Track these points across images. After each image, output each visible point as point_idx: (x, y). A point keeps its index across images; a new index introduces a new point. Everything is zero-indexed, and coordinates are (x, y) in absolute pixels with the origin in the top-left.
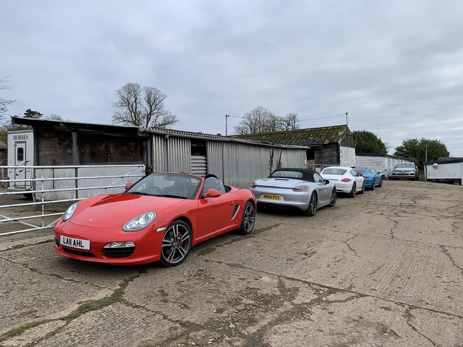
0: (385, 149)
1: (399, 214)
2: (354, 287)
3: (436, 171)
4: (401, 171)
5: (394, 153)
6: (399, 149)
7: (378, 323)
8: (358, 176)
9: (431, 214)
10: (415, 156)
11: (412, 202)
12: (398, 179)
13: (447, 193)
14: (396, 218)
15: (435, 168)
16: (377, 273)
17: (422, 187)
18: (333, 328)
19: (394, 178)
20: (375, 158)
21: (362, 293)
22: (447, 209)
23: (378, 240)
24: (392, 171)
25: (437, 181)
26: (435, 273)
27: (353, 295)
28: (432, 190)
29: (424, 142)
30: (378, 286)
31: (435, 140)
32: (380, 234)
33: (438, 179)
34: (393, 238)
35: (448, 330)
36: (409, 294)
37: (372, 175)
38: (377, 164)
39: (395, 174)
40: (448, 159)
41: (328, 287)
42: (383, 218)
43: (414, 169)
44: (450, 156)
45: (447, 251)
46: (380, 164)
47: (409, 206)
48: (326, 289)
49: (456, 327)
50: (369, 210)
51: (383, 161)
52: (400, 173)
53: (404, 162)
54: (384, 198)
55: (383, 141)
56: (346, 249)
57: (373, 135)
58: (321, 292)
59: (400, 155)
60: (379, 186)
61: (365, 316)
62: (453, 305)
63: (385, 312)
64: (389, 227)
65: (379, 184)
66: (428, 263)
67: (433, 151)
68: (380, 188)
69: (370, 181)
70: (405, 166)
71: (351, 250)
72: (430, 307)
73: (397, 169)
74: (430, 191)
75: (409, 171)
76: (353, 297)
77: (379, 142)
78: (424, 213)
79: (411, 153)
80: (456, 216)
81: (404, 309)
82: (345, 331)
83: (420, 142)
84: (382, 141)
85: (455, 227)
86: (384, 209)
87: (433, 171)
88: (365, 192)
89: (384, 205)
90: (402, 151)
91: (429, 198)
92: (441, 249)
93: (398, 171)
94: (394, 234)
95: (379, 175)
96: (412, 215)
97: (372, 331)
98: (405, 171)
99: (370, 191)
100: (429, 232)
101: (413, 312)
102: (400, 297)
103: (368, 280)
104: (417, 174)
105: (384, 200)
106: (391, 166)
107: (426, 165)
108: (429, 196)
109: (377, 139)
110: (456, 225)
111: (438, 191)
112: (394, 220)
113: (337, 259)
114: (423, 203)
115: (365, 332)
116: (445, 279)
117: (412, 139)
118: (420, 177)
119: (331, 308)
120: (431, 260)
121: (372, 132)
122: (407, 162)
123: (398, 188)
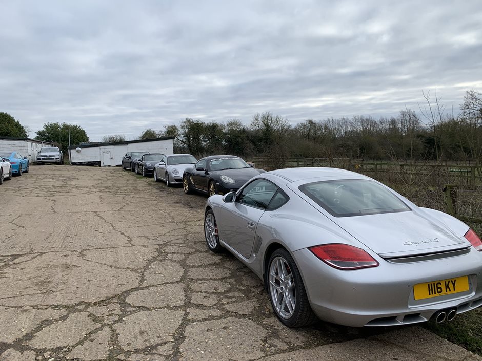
0: (25, 132)
1: (55, 194)
2: (35, 250)
3: (79, 155)
4: (46, 156)
5: (35, 137)
6: (39, 133)
7: (62, 264)
8: (4, 161)
9: (82, 191)
10: (58, 141)
11: (63, 183)
12: (42, 164)
13: (90, 174)
14: (53, 198)
15: (78, 152)
16: (51, 238)
17: (68, 170)
18: (29, 276)
19: (39, 163)
20: (17, 143)
21: (43, 252)
22: (93, 186)
23: (42, 216)
24: (36, 156)
25: (81, 164)
26: (94, 229)
27: (36, 254)
28: (78, 173)
29: (66, 127)
30: (54, 245)
31: (75, 125)
32: (42, 211)
33: (82, 163)
34: (55, 212)
35: (108, 255)
36: (79, 244)
37: (18, 160)
38: (19, 148)
39: (40, 159)
40: (88, 144)
41: (11, 256)
42: (41, 199)
43: (59, 153)
44: (90, 141)
45: (99, 214)
46: (22, 148)
47: (61, 187)
48: (9, 257)
49: (113, 253)
50: (24, 194)
51: (25, 145)
52: (45, 158)
53: (47, 146)
54: (35, 182)
55: (22, 124)
56: (15, 227)
57: (10, 116)
58: (5, 260)
59: (43, 139)
60: (26, 171)
61: (51, 263)
62: (108, 243)
63: (65, 258)
64: (49, 205)
65: (26, 169)
66: (87, 224)
67: (74, 136)
68: (27, 173)
69: (16, 166)
70: (49, 150)
71: (20, 227)
72: (94, 248)
73: (42, 154)
74: (76, 174)
75: (54, 156)
76: (36, 256)
77: (17, 125)
78: (76, 191)
79: (53, 138)
80: (101, 191)
81: (78, 253)
82: (39, 275)
83: (61, 127)
84: (20, 123)
85: (102, 198)
86: (39, 192)
87: (77, 155)
88: (13, 179)
89: (37, 188)
90: (44, 135)
91: (77, 179)
92: (94, 214)
93: (42, 156)
94: (56, 210)
95: (25, 159)
96: (67, 194)
97: (59, 269)
98: (50, 156)
99: (17, 177)
100: (84, 204)
101: (84, 253)
102: (73, 248)
103: (45, 243)
104: (62, 158)
105: (35, 184)
106: (35, 150)
107: (70, 149)
108: (76, 177)
109: (14, 121)
110: (102, 197)
111: (83, 173)
112: (51, 199)
113: (10, 235)
114: (73, 183)
115: (54, 271)
116: (102, 231)
117: (53, 123)
118: (65, 161)
119: (22, 266)
120: (89, 222)
121: (8, 114)
122: (50, 147)
123: (46, 173)
